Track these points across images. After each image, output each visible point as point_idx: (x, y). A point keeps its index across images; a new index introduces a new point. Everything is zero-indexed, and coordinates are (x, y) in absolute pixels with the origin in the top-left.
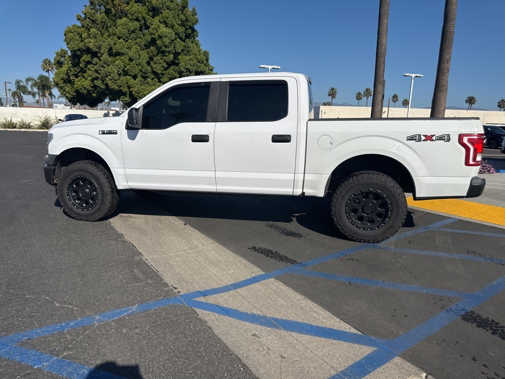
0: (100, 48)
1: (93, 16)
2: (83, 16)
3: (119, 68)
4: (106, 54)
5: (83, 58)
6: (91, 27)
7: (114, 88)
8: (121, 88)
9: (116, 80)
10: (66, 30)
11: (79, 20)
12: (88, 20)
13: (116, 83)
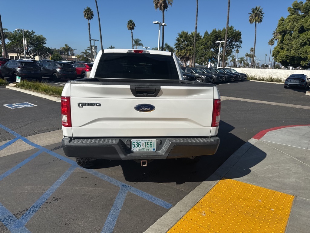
0: (294, 28)
1: (297, 6)
2: (292, 7)
3: (303, 41)
4: (297, 32)
5: (285, 36)
6: (293, 14)
7: (294, 56)
8: (301, 55)
9: (298, 50)
10: (280, 19)
11: (289, 11)
12: (293, 9)
13: (296, 52)
